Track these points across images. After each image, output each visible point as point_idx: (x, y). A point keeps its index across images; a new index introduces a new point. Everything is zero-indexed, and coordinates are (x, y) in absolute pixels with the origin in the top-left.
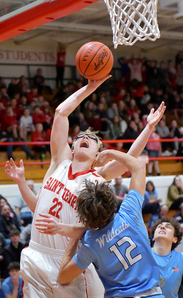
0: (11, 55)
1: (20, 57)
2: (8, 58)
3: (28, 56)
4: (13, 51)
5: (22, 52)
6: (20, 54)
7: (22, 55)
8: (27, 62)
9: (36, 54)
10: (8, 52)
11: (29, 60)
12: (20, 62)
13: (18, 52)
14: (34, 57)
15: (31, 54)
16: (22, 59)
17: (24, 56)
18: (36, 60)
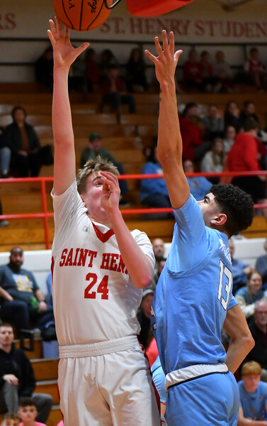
0: (216, 29)
1: (232, 32)
2: (212, 34)
3: (245, 29)
4: (221, 23)
5: (235, 24)
6: (231, 26)
7: (235, 28)
8: (243, 39)
9: (258, 25)
10: (211, 24)
11: (247, 36)
12: (231, 39)
13: (228, 24)
14: (255, 30)
15: (249, 26)
16: (235, 35)
17: (238, 31)
18: (258, 36)
